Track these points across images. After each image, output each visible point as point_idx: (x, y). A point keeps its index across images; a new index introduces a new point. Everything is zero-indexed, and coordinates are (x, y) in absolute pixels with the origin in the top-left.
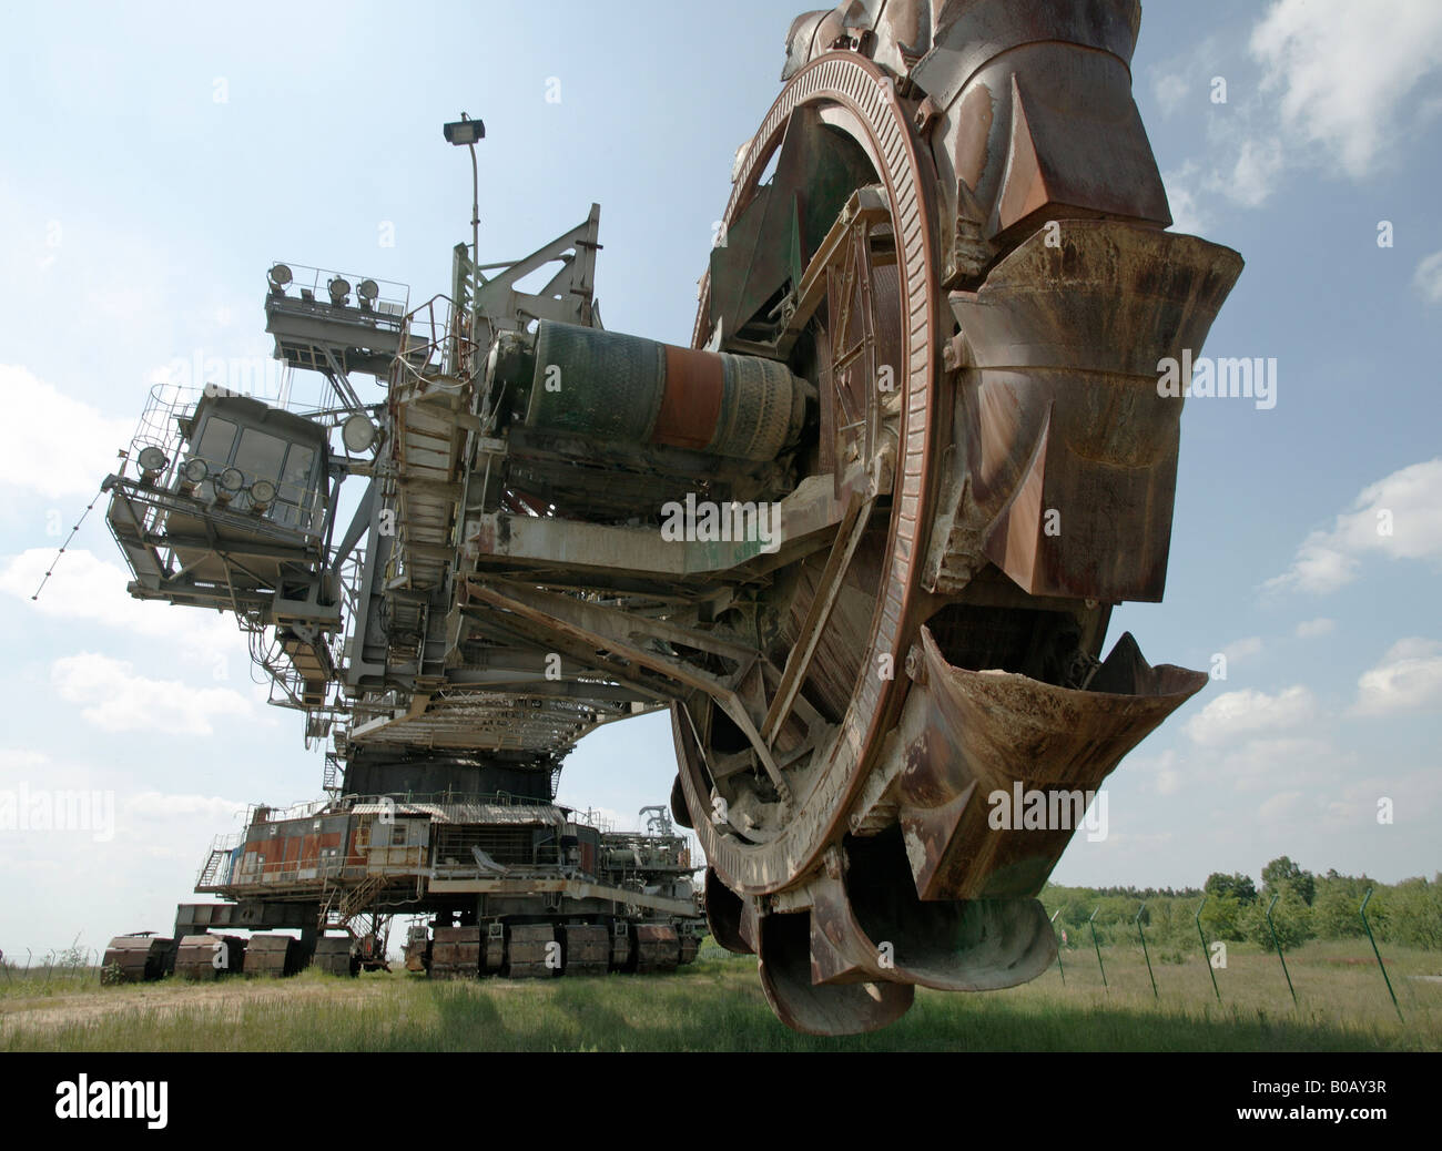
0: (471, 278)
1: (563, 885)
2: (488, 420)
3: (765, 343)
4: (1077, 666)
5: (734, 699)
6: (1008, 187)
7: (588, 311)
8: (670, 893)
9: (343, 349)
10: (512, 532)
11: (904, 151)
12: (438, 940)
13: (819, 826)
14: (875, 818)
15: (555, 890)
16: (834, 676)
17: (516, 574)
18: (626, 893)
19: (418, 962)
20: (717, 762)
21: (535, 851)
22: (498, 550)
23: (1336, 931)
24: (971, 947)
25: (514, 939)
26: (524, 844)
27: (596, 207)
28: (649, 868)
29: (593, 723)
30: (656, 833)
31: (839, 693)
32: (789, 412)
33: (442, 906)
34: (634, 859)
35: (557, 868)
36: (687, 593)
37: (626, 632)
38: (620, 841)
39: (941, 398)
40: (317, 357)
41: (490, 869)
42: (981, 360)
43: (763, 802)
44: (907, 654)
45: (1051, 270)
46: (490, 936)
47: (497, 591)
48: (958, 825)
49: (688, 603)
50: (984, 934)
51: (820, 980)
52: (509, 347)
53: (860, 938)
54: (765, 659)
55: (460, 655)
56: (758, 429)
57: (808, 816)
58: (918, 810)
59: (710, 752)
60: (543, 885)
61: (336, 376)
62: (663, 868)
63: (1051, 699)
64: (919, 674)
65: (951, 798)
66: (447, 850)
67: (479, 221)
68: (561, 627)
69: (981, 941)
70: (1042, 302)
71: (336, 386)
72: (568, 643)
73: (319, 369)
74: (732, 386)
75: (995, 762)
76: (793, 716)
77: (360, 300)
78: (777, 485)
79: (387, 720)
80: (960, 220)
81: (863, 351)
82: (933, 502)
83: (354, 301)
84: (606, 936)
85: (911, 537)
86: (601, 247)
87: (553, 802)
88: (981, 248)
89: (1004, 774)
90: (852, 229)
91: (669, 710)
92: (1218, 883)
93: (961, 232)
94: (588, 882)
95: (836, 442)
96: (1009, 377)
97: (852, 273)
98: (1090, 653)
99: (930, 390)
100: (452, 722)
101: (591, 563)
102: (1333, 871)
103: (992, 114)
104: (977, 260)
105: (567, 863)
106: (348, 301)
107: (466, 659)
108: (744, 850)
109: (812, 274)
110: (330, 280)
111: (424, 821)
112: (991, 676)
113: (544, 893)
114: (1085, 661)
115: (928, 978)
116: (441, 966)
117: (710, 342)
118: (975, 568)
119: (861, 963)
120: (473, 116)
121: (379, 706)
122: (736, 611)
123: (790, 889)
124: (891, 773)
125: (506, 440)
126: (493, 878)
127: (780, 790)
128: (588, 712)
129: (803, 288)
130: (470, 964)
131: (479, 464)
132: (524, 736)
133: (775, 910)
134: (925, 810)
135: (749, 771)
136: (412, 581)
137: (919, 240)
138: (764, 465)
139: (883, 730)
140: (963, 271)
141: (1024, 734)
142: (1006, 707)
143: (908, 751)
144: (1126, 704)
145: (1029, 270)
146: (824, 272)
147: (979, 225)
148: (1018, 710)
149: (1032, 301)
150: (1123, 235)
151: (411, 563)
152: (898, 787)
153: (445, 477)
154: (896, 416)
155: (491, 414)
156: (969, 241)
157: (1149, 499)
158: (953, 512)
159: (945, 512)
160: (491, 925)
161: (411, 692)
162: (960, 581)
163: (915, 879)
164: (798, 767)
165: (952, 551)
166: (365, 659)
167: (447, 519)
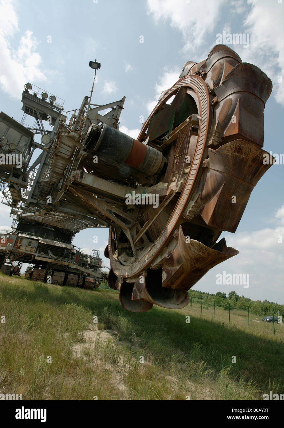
0: (87, 106)
1: (70, 264)
2: (84, 146)
3: (158, 145)
4: (211, 242)
5: (128, 231)
6: (229, 126)
7: (116, 125)
8: (95, 271)
9: (42, 113)
10: (83, 177)
11: (207, 109)
12: (35, 271)
13: (142, 265)
14: (157, 266)
15: (67, 265)
16: (154, 232)
17: (81, 187)
18: (85, 269)
19: (28, 275)
20: (119, 244)
21: (64, 254)
22: (79, 180)
23: (240, 308)
24: (169, 299)
25: (54, 275)
26: (62, 252)
27: (125, 97)
28: (91, 264)
29: (87, 227)
30: (95, 256)
31: (154, 235)
32: (160, 165)
33: (37, 263)
34: (88, 261)
35: (69, 260)
36: (122, 202)
37: (106, 208)
38: (86, 256)
39: (199, 173)
40: (34, 113)
41: (52, 256)
42: (211, 167)
43: (128, 256)
44: (175, 231)
45: (235, 150)
46: (48, 273)
47: (76, 190)
48: (176, 272)
49: (121, 204)
50: (173, 296)
51: (133, 299)
52: (94, 129)
53: (146, 292)
54: (138, 223)
55: (59, 203)
56: (151, 167)
57: (140, 262)
58: (167, 267)
59: (118, 241)
60: (65, 263)
61: (39, 120)
62: (95, 265)
63: (206, 249)
64: (176, 236)
65: (176, 266)
66: (42, 250)
67: (93, 92)
68: (90, 203)
69: (172, 298)
70: (230, 157)
71: (38, 123)
72: (90, 207)
73: (34, 116)
74: (148, 154)
75: (188, 260)
76: (141, 238)
77: (50, 101)
78: (152, 182)
79: (33, 214)
80: (216, 131)
81: (183, 155)
82: (190, 197)
83: (48, 100)
84: (78, 278)
85: (183, 204)
86: (123, 109)
87: (71, 243)
88: (219, 139)
89: (190, 263)
90: (188, 124)
91: (109, 228)
92: (219, 294)
93: (215, 134)
94: (76, 265)
95: (170, 176)
96: (217, 173)
97: (185, 135)
98: (214, 240)
99: (197, 170)
100: (50, 218)
101: (102, 189)
102: (243, 296)
103: (231, 107)
104: (217, 142)
105: (72, 259)
106: (46, 100)
107: (60, 204)
108: (122, 266)
109: (174, 132)
110: (43, 92)
111: (37, 242)
112: (194, 241)
113: (64, 265)
114: (213, 242)
115: (159, 304)
116: (34, 277)
117: (145, 141)
118: (196, 215)
119: (144, 298)
120: (98, 61)
121: (32, 210)
122: (134, 209)
123: (131, 278)
124: (163, 257)
125: (87, 153)
126: (52, 259)
127: (134, 255)
128: (86, 224)
129: (172, 135)
130: (42, 278)
131: (79, 157)
132: (68, 226)
133: (126, 282)
134: (169, 267)
135: (126, 248)
136: (50, 181)
137: (204, 132)
138: (150, 176)
139: (164, 247)
140: (213, 143)
141: (197, 256)
142: (195, 249)
143: (168, 253)
144: (221, 254)
145: (229, 149)
146: (178, 132)
147: (220, 133)
148: (197, 250)
149: (228, 157)
150: (253, 147)
151: (51, 176)
152: (164, 260)
153: (67, 157)
154: (187, 174)
155: (85, 145)
156: (216, 137)
157: (239, 210)
158: (195, 201)
159: (193, 200)
160: (49, 270)
161: (42, 209)
162: (192, 217)
163: (162, 282)
164: (140, 251)
165: (192, 210)
166: (32, 198)
167: (64, 168)
